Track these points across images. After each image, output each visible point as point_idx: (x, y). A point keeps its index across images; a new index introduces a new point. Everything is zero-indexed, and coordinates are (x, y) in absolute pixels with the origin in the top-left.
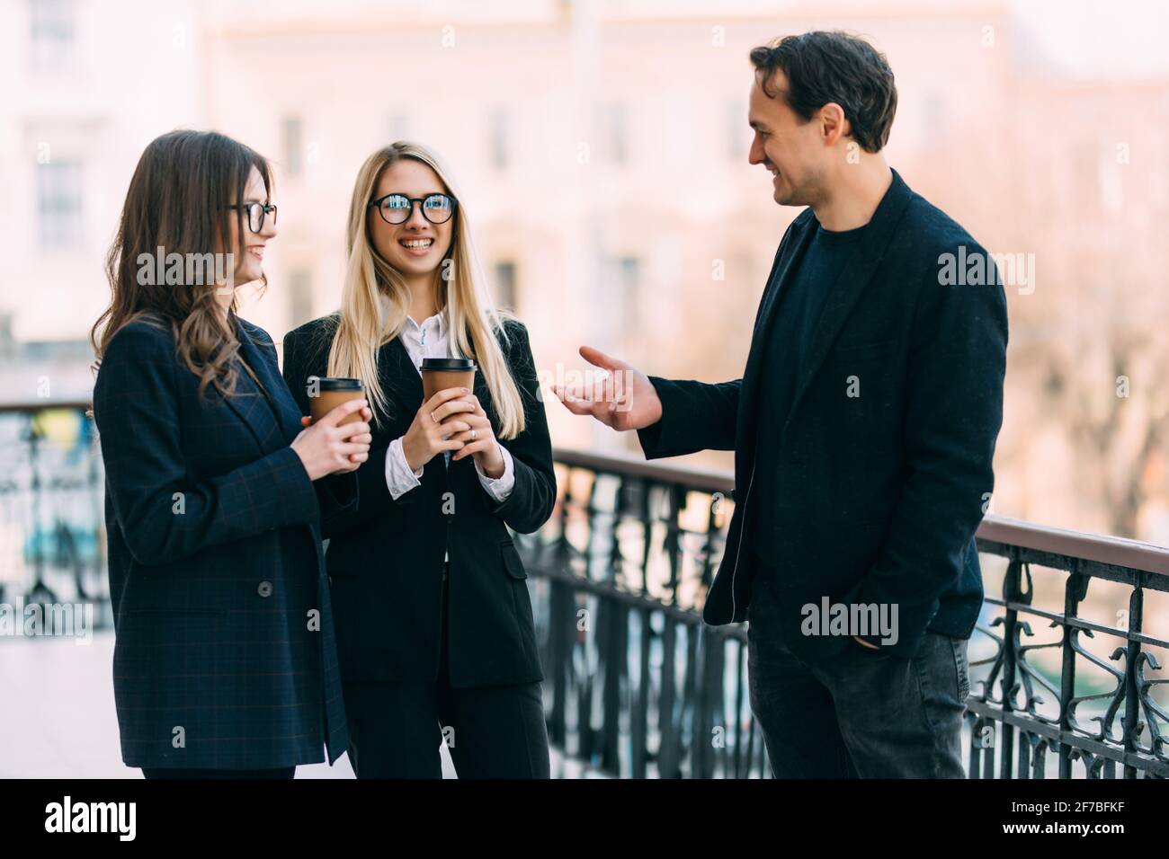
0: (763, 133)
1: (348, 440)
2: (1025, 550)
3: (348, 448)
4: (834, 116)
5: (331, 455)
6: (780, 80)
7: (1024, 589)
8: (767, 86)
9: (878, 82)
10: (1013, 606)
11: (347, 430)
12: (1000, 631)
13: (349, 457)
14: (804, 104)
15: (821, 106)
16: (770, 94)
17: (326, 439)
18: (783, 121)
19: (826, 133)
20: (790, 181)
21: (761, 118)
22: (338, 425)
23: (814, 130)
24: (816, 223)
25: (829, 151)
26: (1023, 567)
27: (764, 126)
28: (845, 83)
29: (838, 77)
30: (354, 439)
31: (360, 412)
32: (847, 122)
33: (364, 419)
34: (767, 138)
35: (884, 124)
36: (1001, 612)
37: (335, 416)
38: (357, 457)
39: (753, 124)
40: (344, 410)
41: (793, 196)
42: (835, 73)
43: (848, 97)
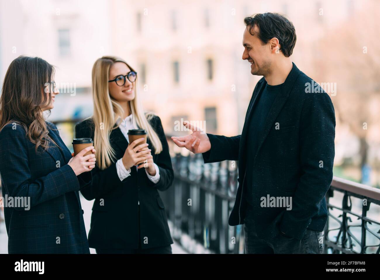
0: (248, 48)
1: (88, 161)
2: (349, 192)
3: (88, 163)
4: (275, 42)
5: (82, 167)
6: (256, 29)
7: (349, 205)
8: (251, 30)
9: (291, 31)
10: (345, 211)
11: (87, 157)
12: (341, 219)
13: (88, 167)
14: (265, 38)
15: (271, 38)
16: (253, 34)
17: (80, 161)
18: (256, 44)
19: (272, 49)
20: (258, 66)
21: (248, 42)
22: (84, 156)
23: (268, 47)
24: (266, 82)
25: (273, 55)
26: (349, 197)
27: (249, 45)
28: (280, 31)
29: (277, 28)
30: (90, 160)
31: (91, 151)
32: (280, 45)
33: (93, 153)
34: (250, 50)
35: (292, 46)
36: (341, 213)
37: (83, 153)
38: (91, 167)
39: (245, 45)
40: (86, 150)
41: (259, 71)
42: (276, 27)
43: (281, 36)
